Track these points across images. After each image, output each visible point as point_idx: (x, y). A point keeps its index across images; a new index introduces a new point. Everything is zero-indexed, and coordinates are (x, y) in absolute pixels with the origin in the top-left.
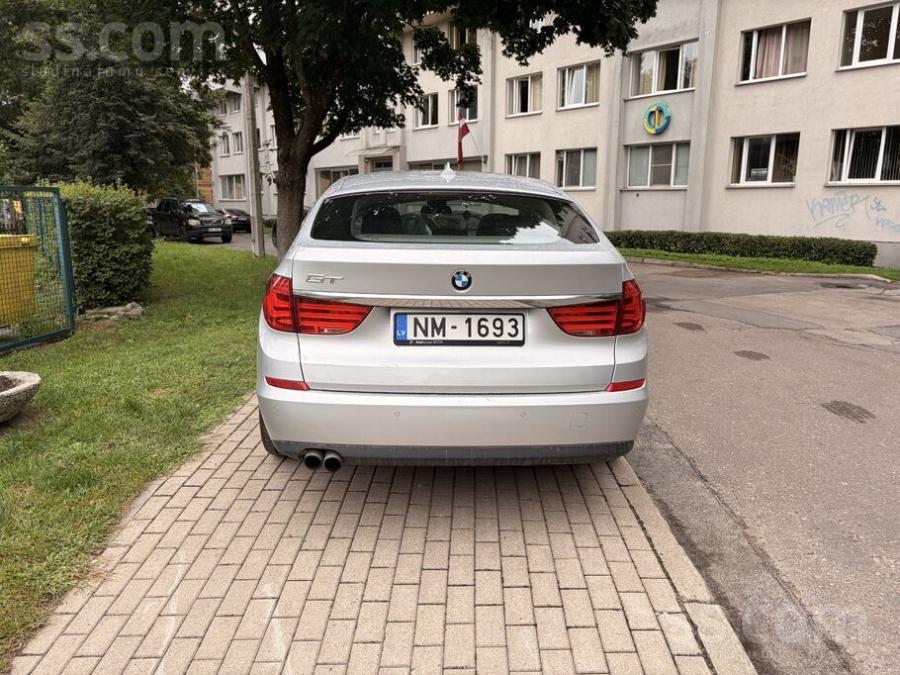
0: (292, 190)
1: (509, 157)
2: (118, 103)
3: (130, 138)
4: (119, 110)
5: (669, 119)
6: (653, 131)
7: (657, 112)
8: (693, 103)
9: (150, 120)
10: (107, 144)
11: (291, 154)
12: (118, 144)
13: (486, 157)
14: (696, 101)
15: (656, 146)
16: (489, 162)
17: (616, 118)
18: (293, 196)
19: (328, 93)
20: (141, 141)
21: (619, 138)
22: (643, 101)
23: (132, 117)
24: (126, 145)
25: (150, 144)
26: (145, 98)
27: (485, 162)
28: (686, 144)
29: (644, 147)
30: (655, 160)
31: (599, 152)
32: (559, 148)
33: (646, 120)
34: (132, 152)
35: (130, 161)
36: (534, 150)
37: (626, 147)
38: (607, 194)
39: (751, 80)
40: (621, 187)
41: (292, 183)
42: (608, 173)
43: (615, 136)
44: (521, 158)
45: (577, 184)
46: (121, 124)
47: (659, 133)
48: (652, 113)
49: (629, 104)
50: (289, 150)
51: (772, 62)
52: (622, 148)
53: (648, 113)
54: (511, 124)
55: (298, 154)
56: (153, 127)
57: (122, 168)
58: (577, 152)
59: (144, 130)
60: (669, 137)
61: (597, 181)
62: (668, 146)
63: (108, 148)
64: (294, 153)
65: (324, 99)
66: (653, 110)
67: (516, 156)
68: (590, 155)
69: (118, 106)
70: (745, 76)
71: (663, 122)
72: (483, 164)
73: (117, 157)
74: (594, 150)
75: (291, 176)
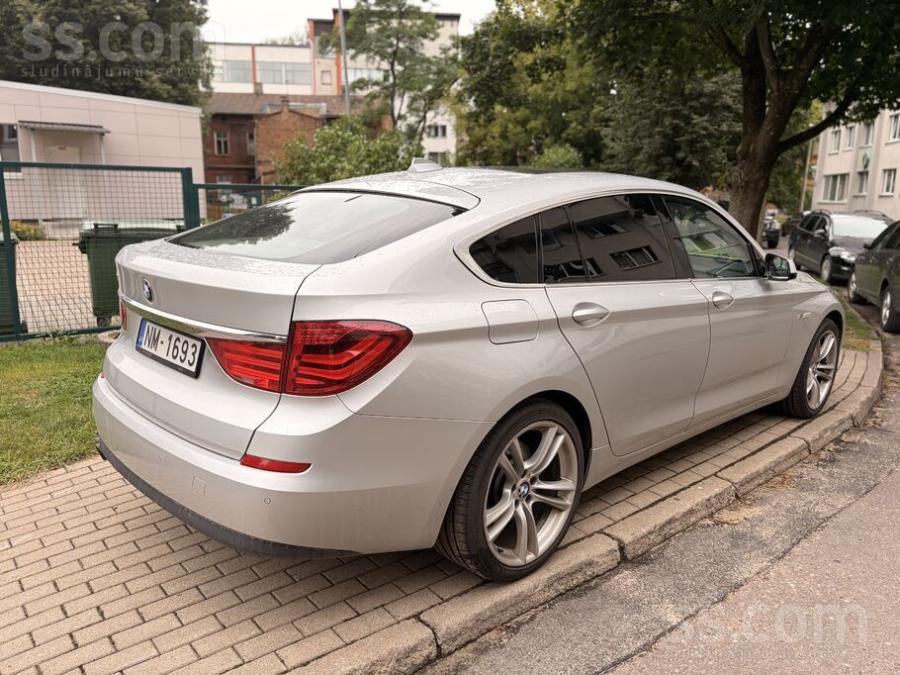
0: (744, 192)
2: (676, 108)
3: (682, 141)
4: (676, 114)
9: (702, 121)
10: (661, 148)
11: (751, 149)
12: (671, 148)
18: (746, 198)
19: (801, 74)
20: (692, 143)
23: (688, 120)
24: (678, 148)
25: (698, 145)
26: (703, 100)
34: (680, 155)
35: (679, 163)
41: (747, 183)
46: (675, 128)
50: (749, 145)
55: (758, 150)
56: (705, 129)
57: (671, 169)
59: (696, 132)
63: (661, 151)
64: (754, 150)
65: (795, 81)
69: (676, 111)
73: (667, 160)
75: (746, 175)
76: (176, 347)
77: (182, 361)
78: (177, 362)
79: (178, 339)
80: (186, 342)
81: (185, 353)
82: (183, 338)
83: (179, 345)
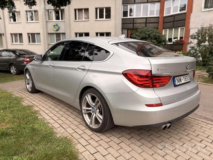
1: (12, 34)
5: (59, 27)
6: (55, 30)
7: (56, 25)
8: (65, 24)
13: (3, 34)
14: (66, 23)
15: (57, 34)
16: (4, 35)
17: (45, 26)
21: (46, 31)
22: (52, 22)
27: (3, 35)
28: (64, 34)
29: (54, 34)
30: (56, 37)
31: (41, 34)
32: (28, 32)
33: (53, 27)
36: (20, 32)
37: (48, 33)
38: (45, 45)
39: (77, 20)
40: (48, 43)
42: (44, 40)
43: (45, 30)
44: (16, 35)
45: (35, 42)
47: (57, 30)
48: (55, 26)
49: (48, 23)
51: (81, 17)
52: (47, 34)
53: (54, 25)
54: (11, 25)
58: (34, 34)
60: (59, 32)
61: (41, 41)
62: (59, 34)
66: (55, 24)
67: (14, 34)
68: (38, 35)
70: (76, 19)
71: (58, 28)
72: (2, 36)
74: (39, 34)
76: (185, 78)
77: (187, 80)
78: (187, 81)
79: (185, 77)
80: (187, 76)
81: (187, 78)
82: (186, 76)
83: (186, 77)
